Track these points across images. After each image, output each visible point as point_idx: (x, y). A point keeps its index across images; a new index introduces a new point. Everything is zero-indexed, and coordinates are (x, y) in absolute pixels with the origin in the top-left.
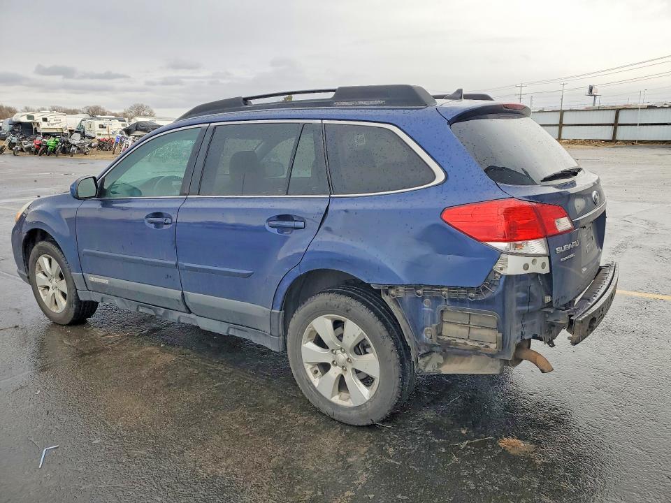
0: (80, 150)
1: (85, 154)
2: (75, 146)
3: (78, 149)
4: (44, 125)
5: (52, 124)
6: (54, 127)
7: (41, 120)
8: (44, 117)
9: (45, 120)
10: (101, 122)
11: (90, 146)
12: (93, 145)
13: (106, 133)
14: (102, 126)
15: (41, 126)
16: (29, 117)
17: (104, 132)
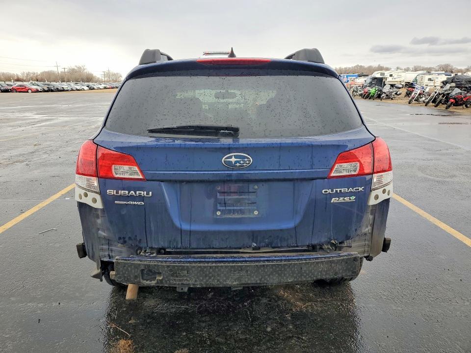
0: (388, 97)
1: (392, 99)
2: (385, 93)
3: (387, 95)
4: (390, 79)
5: (395, 79)
6: (396, 80)
7: (389, 76)
8: (391, 74)
9: (391, 76)
10: (430, 77)
11: (396, 94)
12: (398, 93)
13: (433, 84)
14: (430, 80)
15: (388, 80)
16: (382, 74)
17: (431, 83)
